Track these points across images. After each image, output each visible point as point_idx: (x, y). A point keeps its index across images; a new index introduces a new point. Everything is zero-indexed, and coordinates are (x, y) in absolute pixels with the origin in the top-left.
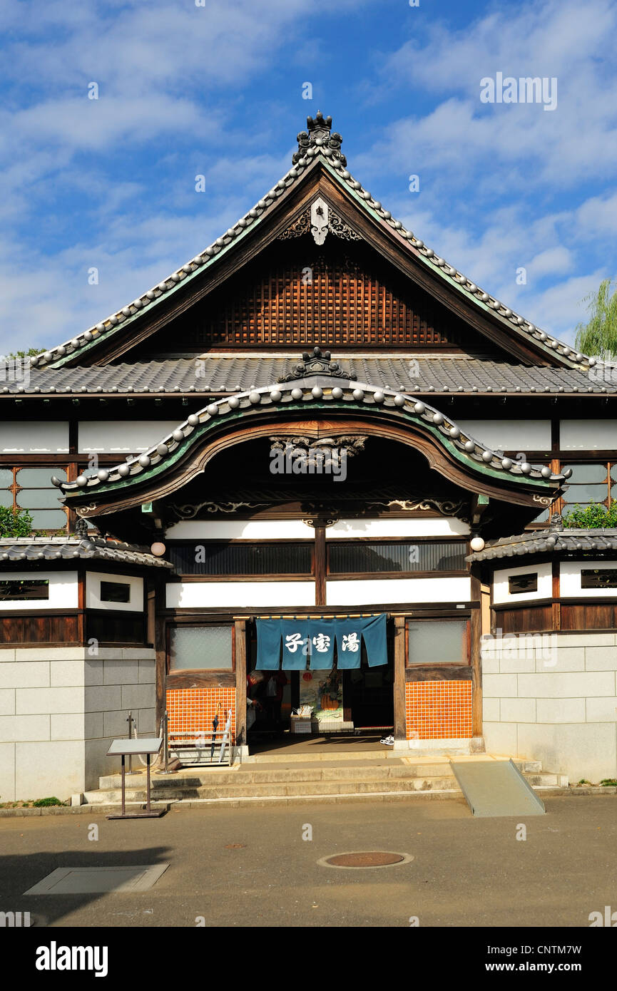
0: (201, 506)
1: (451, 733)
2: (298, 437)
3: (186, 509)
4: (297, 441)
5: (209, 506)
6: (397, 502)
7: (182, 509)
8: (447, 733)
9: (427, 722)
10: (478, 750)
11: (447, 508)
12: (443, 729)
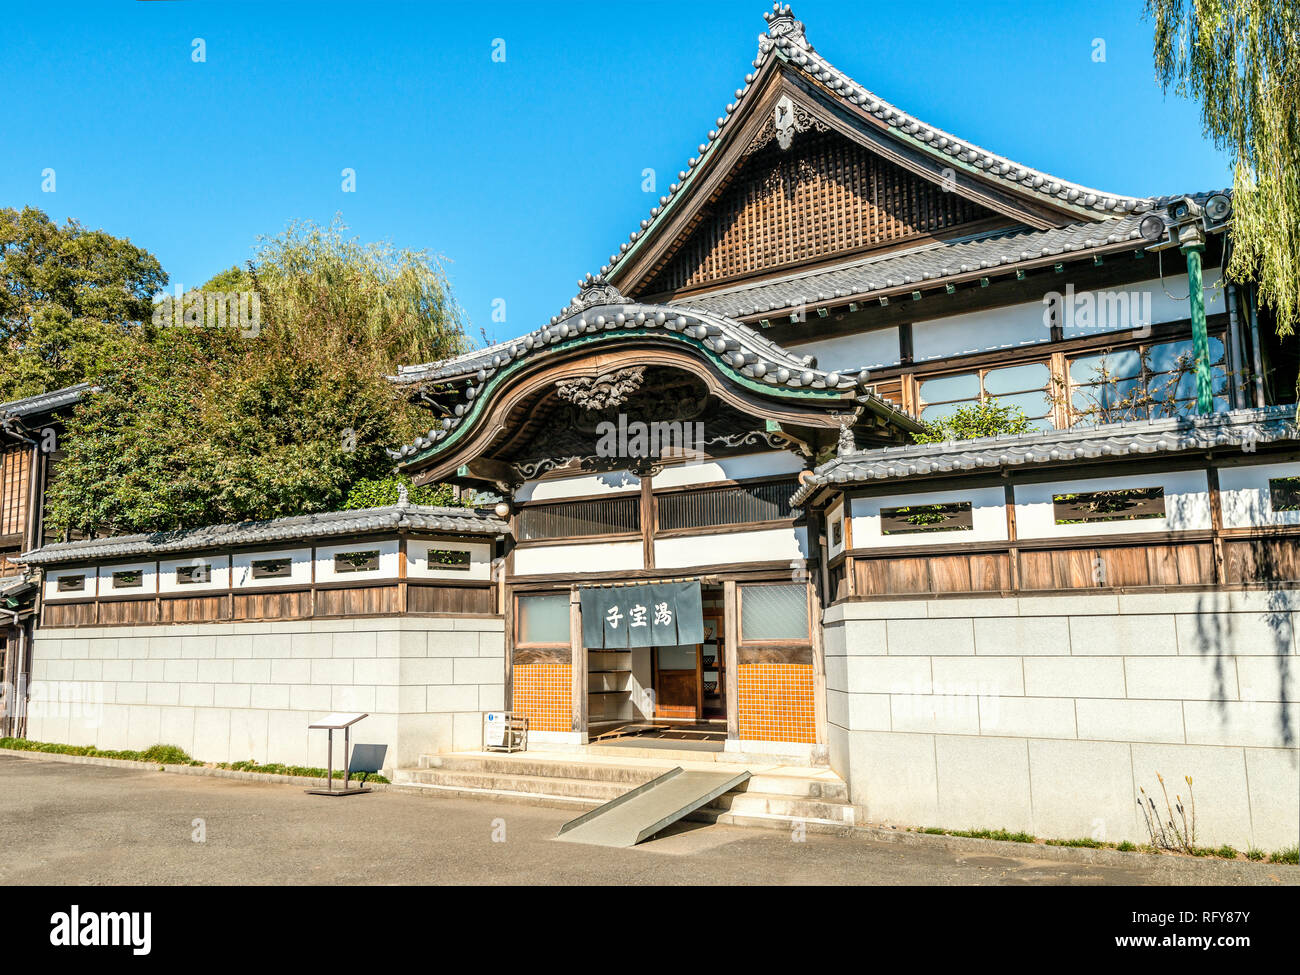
0: (540, 464)
1: (790, 734)
2: (580, 377)
3: (528, 469)
4: (579, 382)
5: (547, 463)
6: (721, 438)
7: (525, 469)
8: (786, 734)
9: (763, 718)
10: (820, 761)
11: (775, 440)
12: (781, 729)
